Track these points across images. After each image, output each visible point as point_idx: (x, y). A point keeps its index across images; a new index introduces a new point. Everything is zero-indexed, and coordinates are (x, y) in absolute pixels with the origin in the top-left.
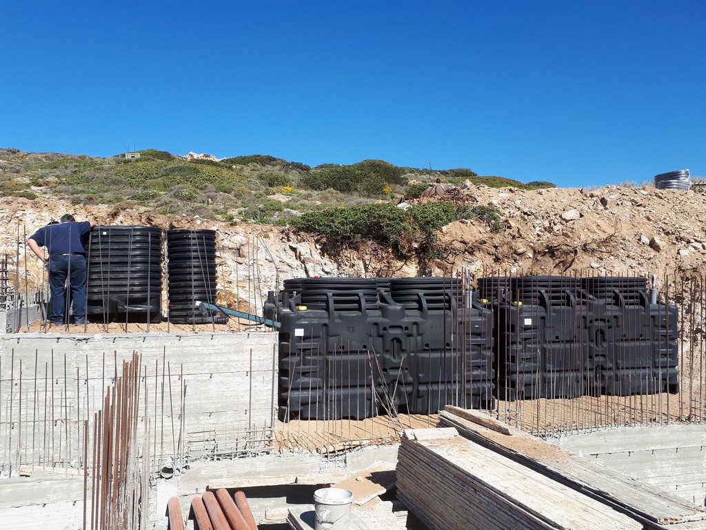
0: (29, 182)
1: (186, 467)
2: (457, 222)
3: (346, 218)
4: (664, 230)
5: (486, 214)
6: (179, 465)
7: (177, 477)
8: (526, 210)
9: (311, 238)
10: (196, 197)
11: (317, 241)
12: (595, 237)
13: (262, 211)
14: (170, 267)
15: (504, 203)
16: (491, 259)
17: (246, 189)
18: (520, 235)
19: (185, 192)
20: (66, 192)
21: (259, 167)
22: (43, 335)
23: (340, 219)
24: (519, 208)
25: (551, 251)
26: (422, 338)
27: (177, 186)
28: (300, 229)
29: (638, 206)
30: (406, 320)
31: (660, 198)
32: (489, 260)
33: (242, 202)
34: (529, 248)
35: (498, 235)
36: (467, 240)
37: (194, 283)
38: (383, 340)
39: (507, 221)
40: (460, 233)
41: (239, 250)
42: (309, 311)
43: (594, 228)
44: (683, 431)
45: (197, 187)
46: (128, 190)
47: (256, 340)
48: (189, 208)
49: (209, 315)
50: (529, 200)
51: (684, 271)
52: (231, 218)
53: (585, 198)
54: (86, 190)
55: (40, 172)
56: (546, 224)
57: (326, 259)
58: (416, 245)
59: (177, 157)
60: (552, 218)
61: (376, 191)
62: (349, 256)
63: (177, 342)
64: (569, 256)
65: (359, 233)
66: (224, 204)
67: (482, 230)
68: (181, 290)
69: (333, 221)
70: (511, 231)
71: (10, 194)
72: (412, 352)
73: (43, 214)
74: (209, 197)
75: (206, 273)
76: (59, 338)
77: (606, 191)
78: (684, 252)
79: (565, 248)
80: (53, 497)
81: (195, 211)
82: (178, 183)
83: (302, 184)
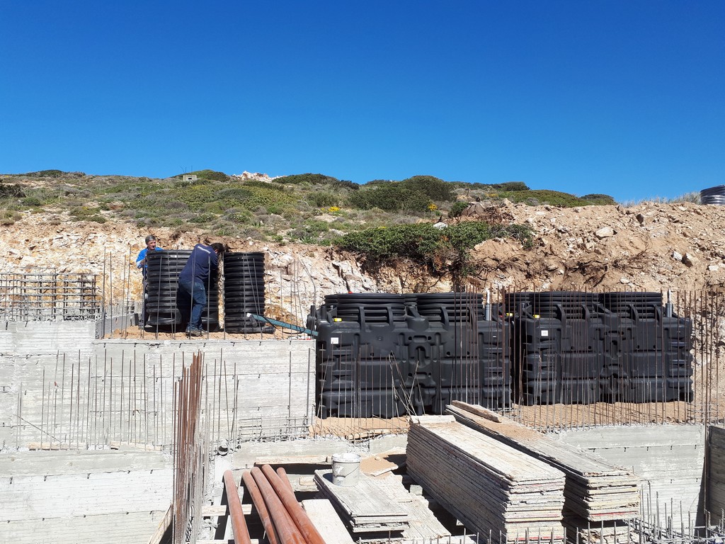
0: (98, 206)
1: (238, 448)
2: (491, 240)
3: (384, 238)
4: (699, 246)
5: (520, 233)
6: (232, 446)
7: (230, 455)
8: (561, 228)
9: (352, 256)
10: (248, 220)
11: (358, 260)
12: (627, 254)
13: (309, 232)
14: (226, 285)
15: (540, 221)
16: (523, 275)
17: (295, 210)
18: (553, 252)
19: (239, 215)
20: (131, 215)
21: (310, 185)
22: (124, 341)
23: (379, 239)
24: (554, 226)
25: (582, 268)
26: (444, 347)
27: (231, 209)
28: (342, 249)
29: (676, 222)
30: (429, 331)
31: (699, 213)
32: (521, 276)
33: (291, 224)
34: (561, 265)
35: (531, 252)
36: (499, 258)
37: (245, 298)
38: (409, 348)
39: (540, 239)
40: (492, 251)
41: (286, 268)
42: (343, 322)
43: (627, 244)
44: (677, 431)
45: (250, 209)
46: (187, 213)
47: (297, 346)
48: (243, 230)
49: (258, 326)
50: (565, 217)
51: (711, 286)
52: (280, 239)
53: (621, 215)
54: (149, 213)
55: (107, 196)
56: (580, 241)
57: (366, 276)
58: (449, 263)
59: (231, 178)
60: (585, 236)
61: (421, 208)
62: (387, 273)
63: (231, 348)
64: (599, 273)
65: (395, 252)
66: (275, 225)
67: (514, 247)
68: (235, 304)
69: (372, 241)
70: (543, 248)
71: (83, 219)
72: (435, 359)
73: (112, 236)
74: (260, 219)
75: (255, 290)
76: (136, 344)
77: (644, 208)
78: (713, 268)
79: (595, 264)
80: (135, 466)
81: (247, 233)
82: (233, 206)
83: (349, 203)
